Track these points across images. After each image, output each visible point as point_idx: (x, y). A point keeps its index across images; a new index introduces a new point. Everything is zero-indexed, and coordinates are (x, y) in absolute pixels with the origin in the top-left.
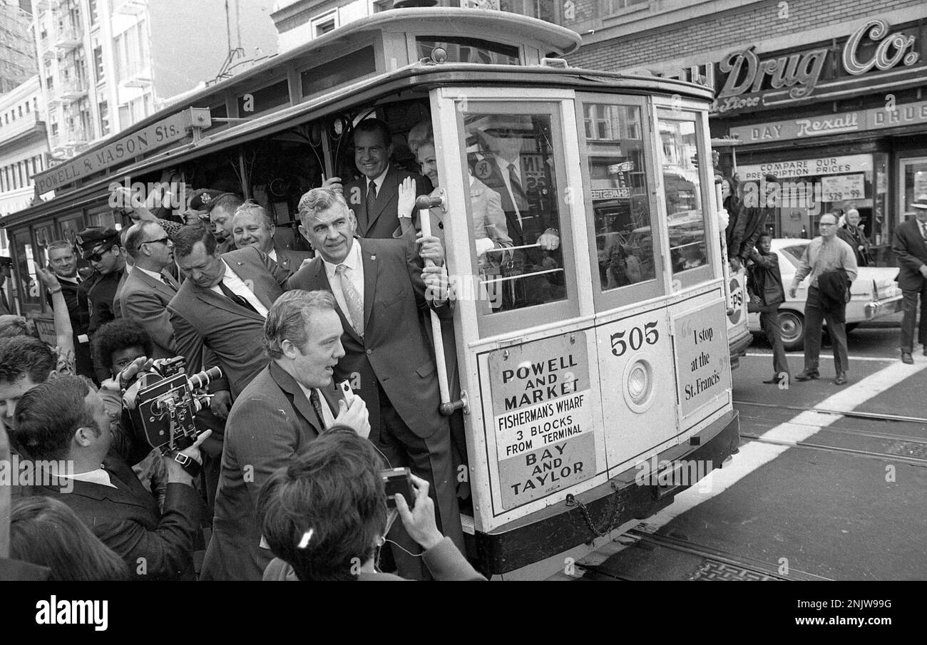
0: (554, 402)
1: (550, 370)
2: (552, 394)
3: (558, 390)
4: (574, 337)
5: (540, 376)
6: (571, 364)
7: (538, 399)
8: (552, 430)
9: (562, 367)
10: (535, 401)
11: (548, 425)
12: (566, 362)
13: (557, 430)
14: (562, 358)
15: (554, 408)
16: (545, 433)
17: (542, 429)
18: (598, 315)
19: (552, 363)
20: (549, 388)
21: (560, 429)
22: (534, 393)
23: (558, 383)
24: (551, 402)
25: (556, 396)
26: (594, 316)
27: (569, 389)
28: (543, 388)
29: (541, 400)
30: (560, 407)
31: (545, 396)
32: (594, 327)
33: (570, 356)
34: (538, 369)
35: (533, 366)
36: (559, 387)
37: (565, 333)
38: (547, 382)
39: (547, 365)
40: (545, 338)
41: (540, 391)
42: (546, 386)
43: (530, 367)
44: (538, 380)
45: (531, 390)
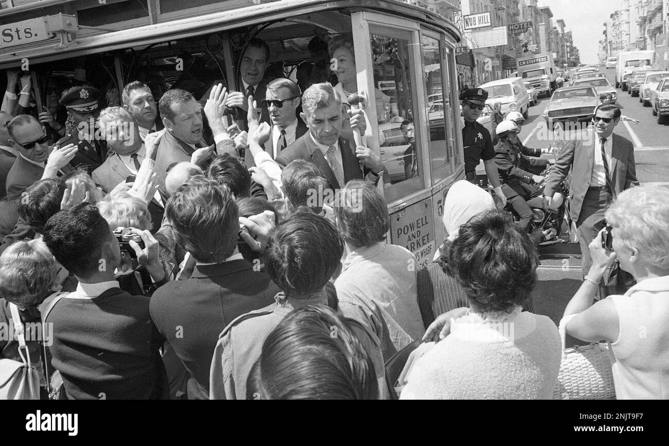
0: (420, 251)
2: (418, 245)
3: (421, 242)
4: (425, 203)
5: (413, 232)
6: (427, 223)
9: (422, 225)
12: (424, 223)
14: (422, 219)
15: (420, 255)
18: (434, 187)
19: (418, 222)
20: (417, 241)
23: (421, 237)
24: (418, 251)
25: (420, 246)
26: (431, 188)
27: (426, 241)
28: (414, 240)
29: (414, 249)
30: (422, 254)
31: (415, 247)
32: (432, 195)
33: (426, 217)
34: (412, 227)
35: (410, 224)
36: (421, 239)
37: (421, 201)
38: (416, 237)
39: (416, 224)
40: (414, 204)
41: (413, 243)
42: (416, 239)
43: (409, 226)
44: (413, 235)
45: (410, 242)
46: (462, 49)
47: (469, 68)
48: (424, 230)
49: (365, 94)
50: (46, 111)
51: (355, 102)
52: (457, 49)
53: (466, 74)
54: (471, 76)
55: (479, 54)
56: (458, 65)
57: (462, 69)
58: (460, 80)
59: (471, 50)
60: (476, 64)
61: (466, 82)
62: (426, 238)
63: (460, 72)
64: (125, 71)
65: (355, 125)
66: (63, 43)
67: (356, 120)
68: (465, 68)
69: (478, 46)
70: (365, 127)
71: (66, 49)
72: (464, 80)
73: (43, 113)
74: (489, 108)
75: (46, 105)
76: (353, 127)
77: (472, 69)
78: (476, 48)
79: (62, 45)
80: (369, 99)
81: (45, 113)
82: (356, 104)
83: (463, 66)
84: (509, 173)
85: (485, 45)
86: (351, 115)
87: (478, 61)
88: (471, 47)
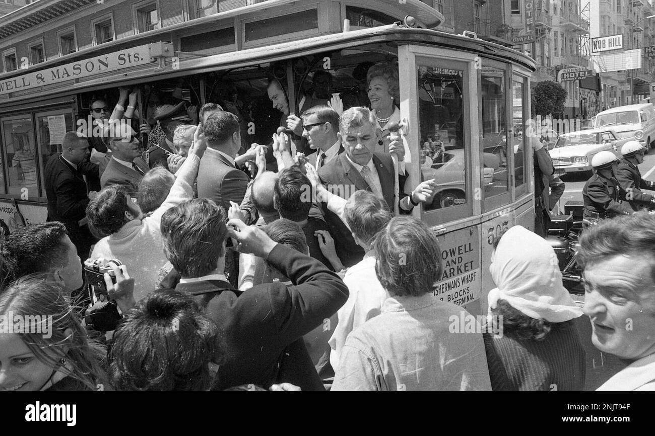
0: (460, 277)
1: (459, 254)
2: (459, 271)
3: (463, 269)
4: (471, 230)
5: (453, 258)
6: (470, 250)
7: (452, 274)
8: (459, 297)
9: (465, 252)
10: (450, 276)
11: (456, 294)
12: (468, 249)
13: (461, 298)
14: (465, 245)
15: (460, 281)
16: (455, 300)
17: (454, 297)
18: (483, 215)
19: (460, 249)
20: (458, 267)
21: (463, 297)
22: (450, 269)
23: (463, 263)
24: (459, 277)
25: (461, 272)
26: (480, 216)
27: (469, 268)
28: (455, 266)
29: (454, 275)
30: (463, 281)
31: (456, 273)
32: (481, 223)
33: (470, 244)
34: (453, 252)
35: (450, 250)
36: (463, 266)
37: (466, 227)
38: (457, 262)
39: (457, 250)
40: (457, 230)
41: (453, 269)
42: (456, 265)
43: (448, 251)
44: (453, 261)
45: (448, 268)
46: (587, 72)
47: (594, 92)
48: (466, 257)
49: (406, 121)
50: (146, 123)
51: (395, 129)
52: (581, 73)
53: (589, 99)
54: (596, 100)
55: (608, 78)
56: (581, 89)
57: (586, 94)
58: (583, 105)
59: (598, 74)
60: (603, 88)
61: (589, 107)
62: (469, 265)
63: (584, 97)
64: (207, 91)
65: (392, 150)
66: (161, 66)
67: (393, 146)
68: (589, 92)
69: (606, 70)
70: (404, 153)
71: (162, 72)
72: (587, 105)
73: (143, 125)
74: (611, 135)
75: (146, 118)
76: (391, 153)
77: (597, 94)
78: (603, 71)
79: (159, 68)
80: (410, 127)
81: (145, 125)
82: (396, 131)
83: (588, 90)
84: (606, 207)
85: (614, 69)
86: (390, 141)
87: (605, 85)
88: (598, 71)
